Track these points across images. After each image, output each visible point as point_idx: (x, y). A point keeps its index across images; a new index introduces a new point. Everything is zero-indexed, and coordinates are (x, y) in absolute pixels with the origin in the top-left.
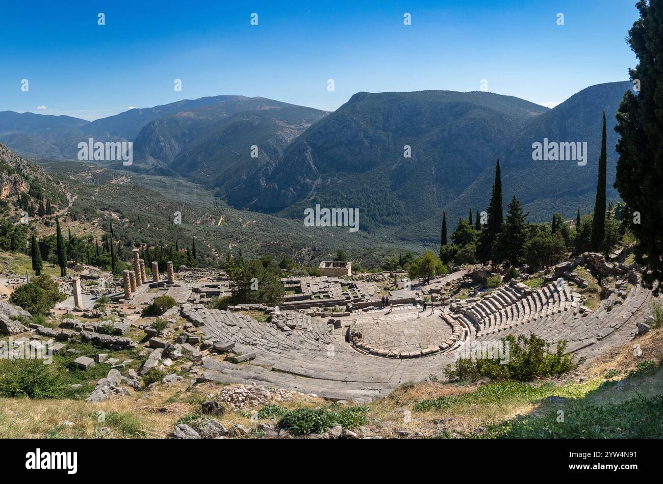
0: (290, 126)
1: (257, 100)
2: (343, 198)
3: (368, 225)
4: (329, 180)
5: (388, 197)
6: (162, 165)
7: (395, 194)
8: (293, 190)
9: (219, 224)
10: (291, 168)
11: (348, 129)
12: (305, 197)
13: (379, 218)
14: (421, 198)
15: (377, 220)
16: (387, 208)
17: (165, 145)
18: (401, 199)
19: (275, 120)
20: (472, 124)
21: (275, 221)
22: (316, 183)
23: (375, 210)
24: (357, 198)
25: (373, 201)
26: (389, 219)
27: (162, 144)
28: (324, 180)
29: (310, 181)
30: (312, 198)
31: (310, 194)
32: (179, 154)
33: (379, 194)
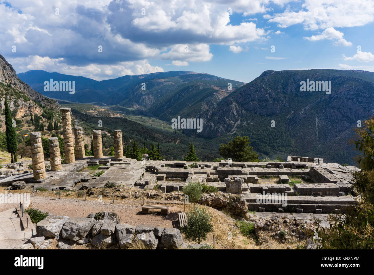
0: (222, 90)
1: (203, 74)
2: (253, 134)
3: (269, 152)
4: (245, 123)
5: (283, 135)
6: (143, 109)
7: (288, 133)
8: (222, 127)
9: (177, 143)
10: (222, 114)
11: (259, 92)
12: (229, 132)
13: (276, 148)
14: (307, 137)
15: (275, 150)
16: (282, 142)
17: (145, 98)
18: (292, 137)
19: (213, 86)
20: (348, 90)
21: (210, 144)
22: (237, 123)
23: (274, 143)
24: (263, 135)
25: (273, 137)
26: (283, 149)
27: (144, 97)
28: (242, 122)
29: (233, 123)
30: (234, 133)
31: (233, 130)
32: (154, 104)
33: (277, 133)
